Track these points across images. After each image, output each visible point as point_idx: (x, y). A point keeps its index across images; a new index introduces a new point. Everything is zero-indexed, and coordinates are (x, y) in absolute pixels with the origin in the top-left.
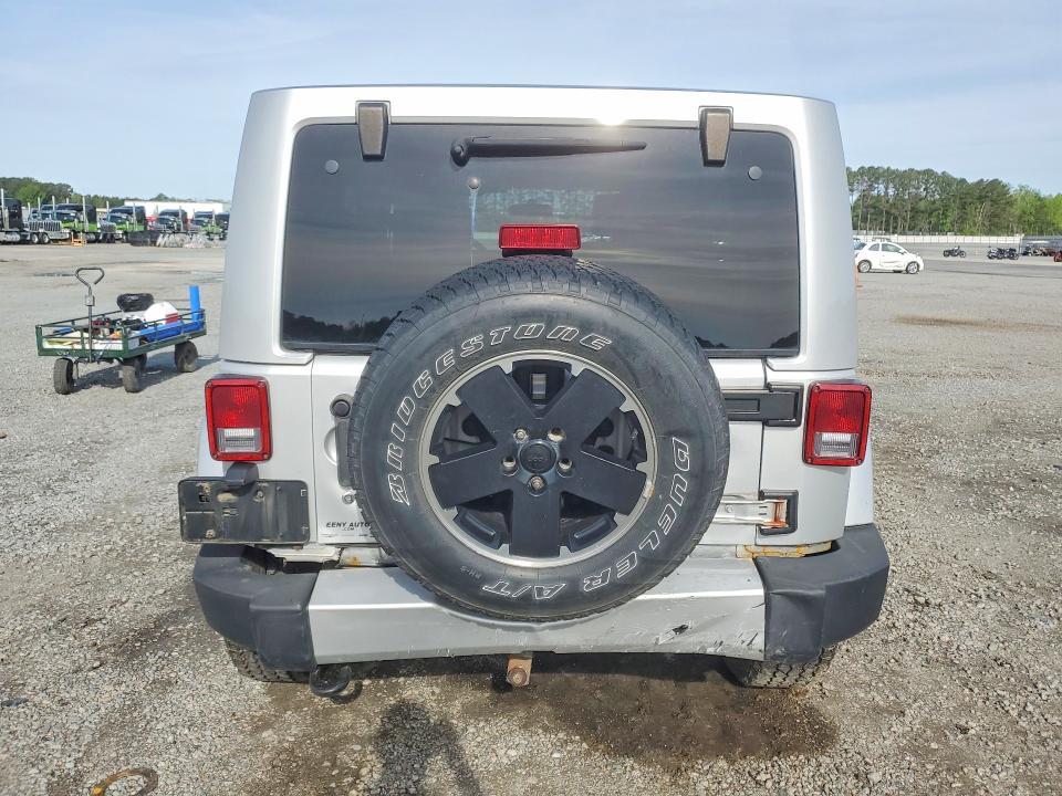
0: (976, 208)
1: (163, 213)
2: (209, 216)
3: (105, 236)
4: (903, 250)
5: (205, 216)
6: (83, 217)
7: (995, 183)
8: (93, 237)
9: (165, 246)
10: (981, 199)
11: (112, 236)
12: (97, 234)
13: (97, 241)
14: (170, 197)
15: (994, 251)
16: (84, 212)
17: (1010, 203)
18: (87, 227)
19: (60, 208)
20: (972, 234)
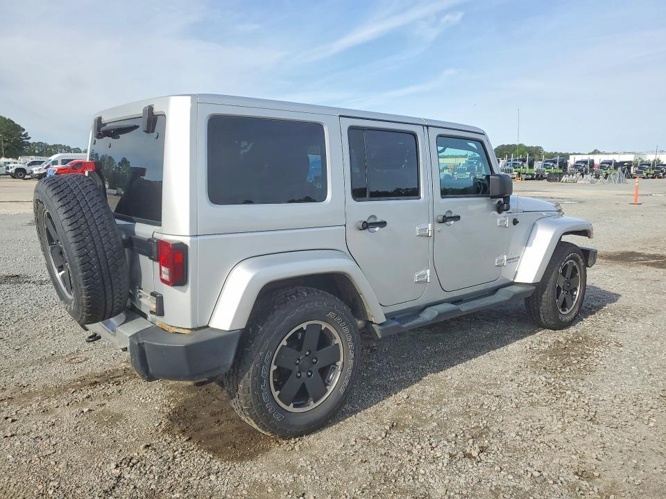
1: (578, 162)
2: (610, 163)
3: (537, 176)
5: (608, 163)
6: (526, 165)
8: (530, 176)
9: (566, 182)
11: (542, 176)
12: (532, 175)
13: (532, 179)
14: (601, 151)
16: (527, 162)
18: (528, 170)
19: (515, 160)
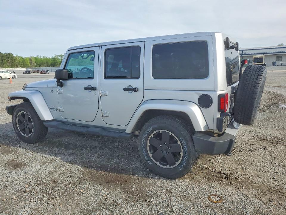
0: (6, 61)
4: (10, 73)
7: (10, 54)
10: (7, 58)
15: (24, 72)
17: (16, 59)
20: (7, 68)
